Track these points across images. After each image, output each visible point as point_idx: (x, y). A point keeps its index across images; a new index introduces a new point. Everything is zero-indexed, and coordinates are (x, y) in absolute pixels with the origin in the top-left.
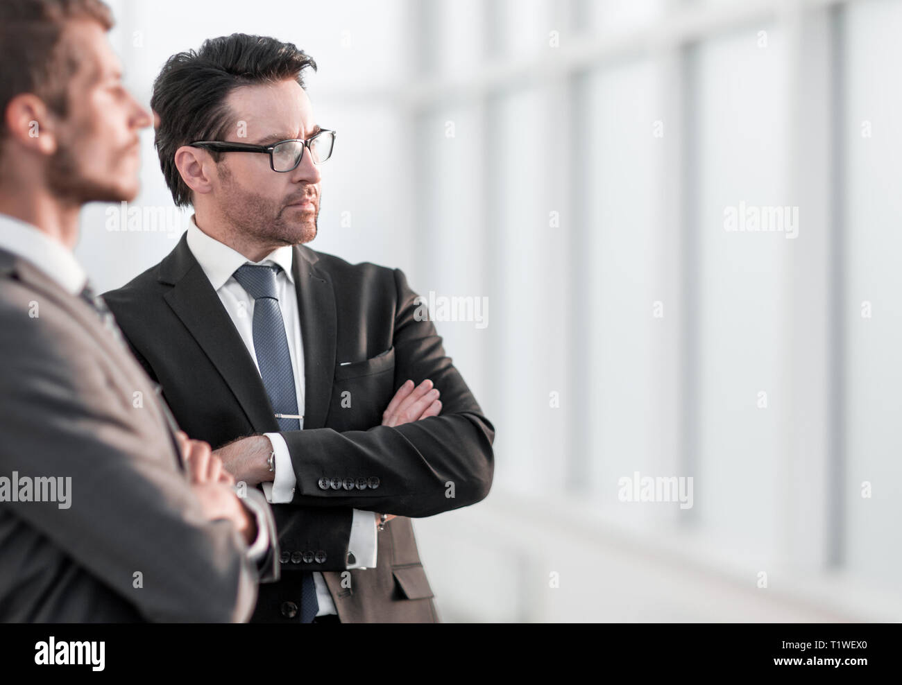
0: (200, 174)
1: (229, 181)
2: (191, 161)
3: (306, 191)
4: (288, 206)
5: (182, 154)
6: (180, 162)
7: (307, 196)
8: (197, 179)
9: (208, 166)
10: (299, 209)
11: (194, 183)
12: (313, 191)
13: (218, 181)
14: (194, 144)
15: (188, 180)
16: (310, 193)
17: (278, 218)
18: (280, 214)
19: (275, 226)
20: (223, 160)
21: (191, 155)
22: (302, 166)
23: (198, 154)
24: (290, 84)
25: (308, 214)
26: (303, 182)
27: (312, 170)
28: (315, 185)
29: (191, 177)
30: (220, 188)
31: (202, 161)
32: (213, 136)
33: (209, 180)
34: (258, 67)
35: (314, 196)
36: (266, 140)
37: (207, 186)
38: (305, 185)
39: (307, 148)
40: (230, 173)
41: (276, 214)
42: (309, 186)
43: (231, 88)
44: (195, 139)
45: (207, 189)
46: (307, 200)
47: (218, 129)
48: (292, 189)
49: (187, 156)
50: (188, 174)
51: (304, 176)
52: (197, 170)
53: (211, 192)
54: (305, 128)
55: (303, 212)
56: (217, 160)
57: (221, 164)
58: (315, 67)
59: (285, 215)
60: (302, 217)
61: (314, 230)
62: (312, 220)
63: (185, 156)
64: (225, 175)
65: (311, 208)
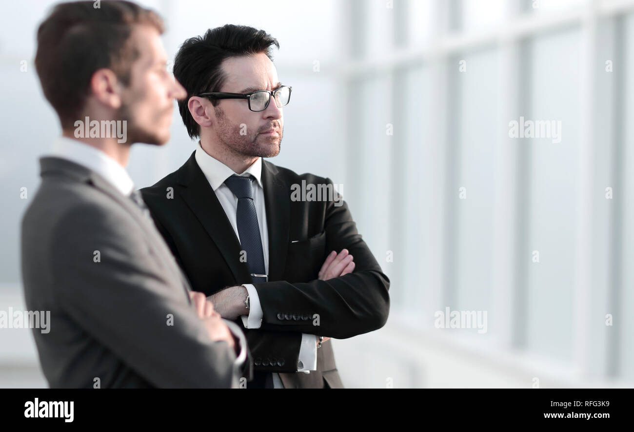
0: (204, 114)
1: (223, 118)
2: (199, 106)
3: (272, 124)
4: (260, 133)
5: (193, 101)
6: (191, 106)
7: (273, 128)
8: (202, 118)
9: (209, 109)
10: (268, 135)
11: (200, 120)
12: (277, 124)
13: (215, 119)
14: (201, 95)
15: (196, 118)
16: (275, 126)
17: (254, 142)
18: (255, 139)
19: (253, 147)
20: (218, 104)
21: (198, 102)
22: (269, 108)
23: (202, 101)
24: (261, 56)
25: (274, 138)
26: (271, 118)
27: (276, 111)
28: (278, 120)
29: (198, 116)
30: (216, 123)
31: (205, 106)
32: (212, 89)
33: (209, 118)
34: (241, 44)
35: (277, 127)
36: (246, 91)
37: (208, 122)
38: (271, 120)
39: (272, 96)
40: (223, 113)
41: (253, 139)
42: (274, 121)
43: (224, 58)
44: (201, 91)
45: (209, 124)
46: (273, 130)
47: (215, 84)
48: (263, 123)
49: (196, 103)
50: (196, 114)
51: (271, 114)
52: (202, 112)
53: (212, 125)
54: (271, 84)
55: (270, 137)
56: (215, 105)
57: (217, 107)
58: (278, 45)
59: (259, 139)
60: (270, 140)
61: (278, 149)
62: (277, 142)
63: (194, 103)
64: (220, 114)
65: (276, 135)
